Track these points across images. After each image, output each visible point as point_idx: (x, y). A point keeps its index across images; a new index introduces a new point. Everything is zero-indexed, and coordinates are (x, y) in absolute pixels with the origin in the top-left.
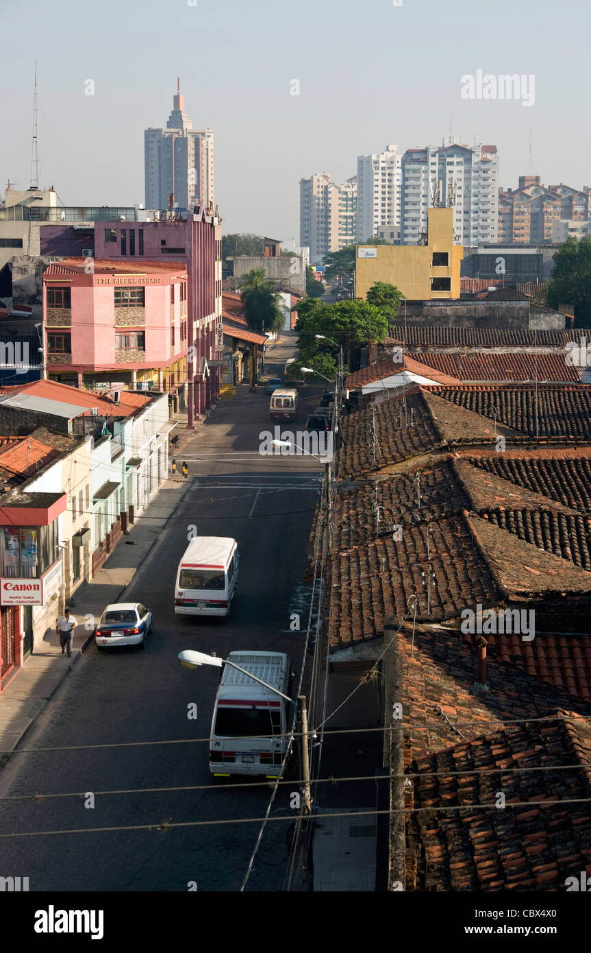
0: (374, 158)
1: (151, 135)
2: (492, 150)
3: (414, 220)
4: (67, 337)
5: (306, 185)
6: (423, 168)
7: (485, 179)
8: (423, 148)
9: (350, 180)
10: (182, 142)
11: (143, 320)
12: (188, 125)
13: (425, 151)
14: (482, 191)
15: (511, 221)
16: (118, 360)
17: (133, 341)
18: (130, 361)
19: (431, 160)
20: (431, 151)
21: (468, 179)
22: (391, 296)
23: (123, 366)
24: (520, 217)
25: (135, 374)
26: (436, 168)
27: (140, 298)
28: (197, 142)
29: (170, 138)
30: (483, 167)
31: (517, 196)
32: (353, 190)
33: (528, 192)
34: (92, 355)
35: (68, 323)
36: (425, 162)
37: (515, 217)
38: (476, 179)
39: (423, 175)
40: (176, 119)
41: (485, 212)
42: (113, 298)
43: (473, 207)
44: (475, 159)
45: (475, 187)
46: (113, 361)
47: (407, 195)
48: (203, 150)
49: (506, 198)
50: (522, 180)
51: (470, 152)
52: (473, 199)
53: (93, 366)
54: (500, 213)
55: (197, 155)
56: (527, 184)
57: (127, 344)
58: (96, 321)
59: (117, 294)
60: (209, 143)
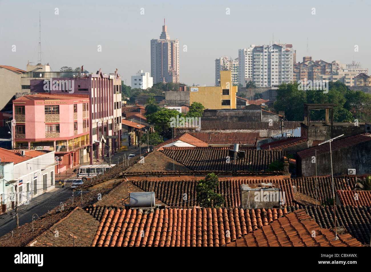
0: (245, 50)
1: (153, 42)
2: (290, 46)
3: (258, 75)
4: (24, 127)
5: (218, 61)
6: (261, 54)
7: (287, 58)
8: (262, 46)
9: (236, 59)
10: (166, 45)
11: (59, 119)
12: (168, 38)
13: (262, 47)
14: (286, 63)
15: (300, 75)
16: (47, 136)
17: (54, 129)
18: (53, 136)
19: (265, 50)
20: (265, 47)
21: (280, 58)
22: (199, 108)
23: (50, 139)
24: (304, 74)
25: (55, 143)
26: (267, 54)
27: (57, 110)
28: (172, 44)
29: (161, 43)
30: (287, 53)
31: (302, 65)
32: (237, 63)
33: (307, 63)
34: (34, 135)
35: (24, 121)
36: (262, 51)
37: (301, 74)
38: (284, 58)
39: (261, 57)
40: (163, 35)
41: (287, 72)
42: (44, 110)
43: (282, 70)
44: (283, 50)
45: (283, 62)
46: (44, 137)
47: (255, 65)
48: (174, 48)
49: (297, 66)
50: (304, 58)
51: (281, 47)
52: (282, 66)
53: (35, 140)
54: (294, 72)
55: (172, 50)
56: (306, 60)
57: (51, 130)
58: (36, 120)
59: (46, 109)
60: (177, 45)
